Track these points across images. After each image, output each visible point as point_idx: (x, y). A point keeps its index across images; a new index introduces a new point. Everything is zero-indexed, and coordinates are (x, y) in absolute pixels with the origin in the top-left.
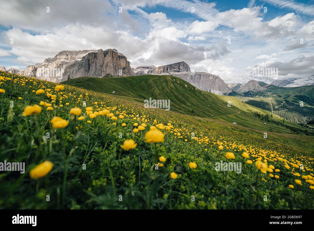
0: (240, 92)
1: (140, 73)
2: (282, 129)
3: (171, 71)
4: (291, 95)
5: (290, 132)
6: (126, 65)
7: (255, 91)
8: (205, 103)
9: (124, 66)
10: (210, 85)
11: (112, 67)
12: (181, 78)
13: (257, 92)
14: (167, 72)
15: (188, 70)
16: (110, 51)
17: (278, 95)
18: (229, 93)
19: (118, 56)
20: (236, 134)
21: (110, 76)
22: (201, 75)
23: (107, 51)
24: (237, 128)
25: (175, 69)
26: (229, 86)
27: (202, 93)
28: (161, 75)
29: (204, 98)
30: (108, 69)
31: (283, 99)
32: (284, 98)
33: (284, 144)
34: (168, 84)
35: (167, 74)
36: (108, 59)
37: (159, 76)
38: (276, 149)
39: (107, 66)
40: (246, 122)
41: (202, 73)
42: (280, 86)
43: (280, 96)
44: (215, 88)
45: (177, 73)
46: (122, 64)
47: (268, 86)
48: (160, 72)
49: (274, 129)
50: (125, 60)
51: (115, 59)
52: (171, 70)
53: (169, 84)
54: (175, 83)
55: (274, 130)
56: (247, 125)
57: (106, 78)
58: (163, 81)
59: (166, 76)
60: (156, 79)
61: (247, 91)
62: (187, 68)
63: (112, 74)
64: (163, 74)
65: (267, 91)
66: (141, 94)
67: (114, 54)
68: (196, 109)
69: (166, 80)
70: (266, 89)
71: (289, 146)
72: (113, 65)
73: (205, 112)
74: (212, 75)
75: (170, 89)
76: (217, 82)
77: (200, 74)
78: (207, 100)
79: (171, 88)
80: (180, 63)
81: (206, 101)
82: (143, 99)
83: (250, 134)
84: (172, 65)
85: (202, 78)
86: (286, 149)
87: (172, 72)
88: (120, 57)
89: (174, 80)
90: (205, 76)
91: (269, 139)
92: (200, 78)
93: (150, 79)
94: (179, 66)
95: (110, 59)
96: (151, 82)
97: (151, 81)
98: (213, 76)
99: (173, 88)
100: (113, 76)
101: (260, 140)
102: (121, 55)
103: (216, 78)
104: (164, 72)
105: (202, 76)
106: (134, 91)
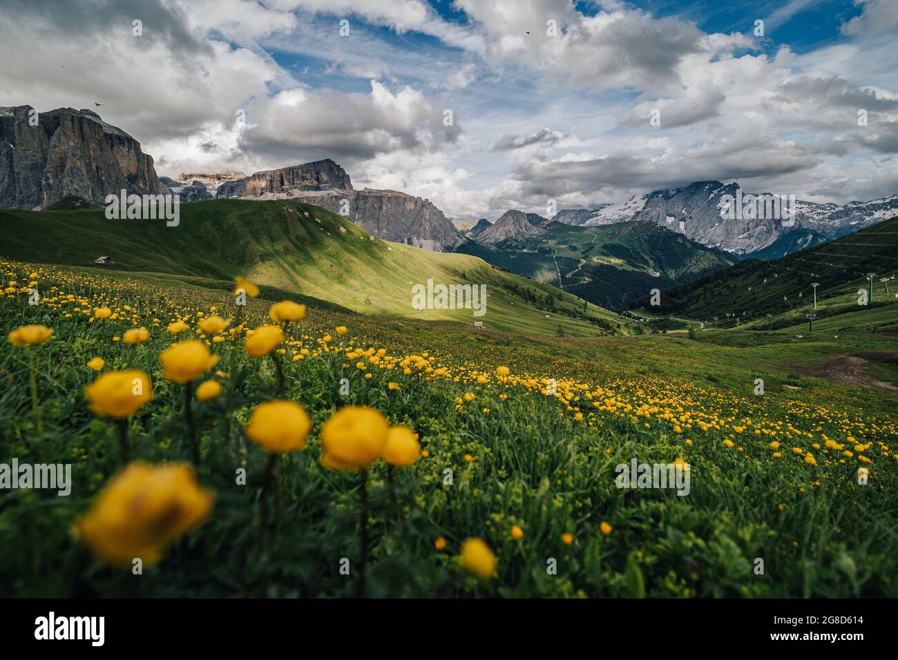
0: (487, 241)
1: (191, 193)
2: (582, 326)
3: (295, 188)
4: (595, 244)
5: (599, 332)
6: (138, 169)
7: (520, 238)
8: (400, 276)
9: (134, 171)
10: (408, 224)
11: (84, 172)
12: (324, 207)
13: (524, 241)
14: (283, 190)
15: (346, 185)
16: (69, 117)
17: (570, 246)
18: (458, 245)
19: (106, 135)
20: (491, 353)
21: (78, 204)
22: (382, 197)
23: (56, 114)
24: (489, 337)
25: (307, 183)
26: (459, 227)
27: (389, 249)
28: (262, 198)
29: (395, 262)
30: (66, 181)
31: (581, 256)
32: (583, 253)
33: (588, 362)
34: (287, 227)
35: (283, 196)
36: (64, 143)
37: (256, 202)
38: (574, 374)
39: (63, 171)
40: (505, 318)
41: (384, 193)
42: (573, 224)
43: (574, 249)
44: (422, 234)
45: (312, 194)
46: (123, 164)
47: (548, 225)
48: (259, 191)
49: (566, 328)
50: (132, 151)
51: (93, 145)
52: (294, 184)
53: (290, 226)
54: (309, 224)
55: (568, 331)
56: (507, 325)
57: (61, 212)
58: (270, 218)
59: (280, 201)
60: (247, 211)
61: (502, 238)
62: (341, 179)
63: (86, 197)
64: (269, 196)
65: (545, 236)
66: (201, 260)
67: (86, 128)
68: (375, 295)
69: (280, 214)
70: (544, 231)
71: (597, 364)
72: (89, 165)
73: (401, 301)
74: (411, 198)
75: (296, 241)
76: (427, 217)
77: (379, 195)
78: (404, 267)
79: (297, 238)
80: (318, 162)
81: (403, 270)
82: (210, 275)
83: (520, 348)
84: (296, 168)
85: (385, 208)
86: (591, 372)
87: (296, 190)
88: (111, 139)
89: (306, 214)
90: (393, 202)
91: (559, 354)
92: (381, 208)
93: (229, 212)
94: (318, 173)
95: (72, 144)
96: (232, 221)
97: (232, 219)
98: (416, 201)
99: (304, 239)
100: (90, 205)
101: (542, 358)
102: (116, 133)
103: (423, 206)
104: (271, 192)
105: (385, 200)
106: (175, 254)
